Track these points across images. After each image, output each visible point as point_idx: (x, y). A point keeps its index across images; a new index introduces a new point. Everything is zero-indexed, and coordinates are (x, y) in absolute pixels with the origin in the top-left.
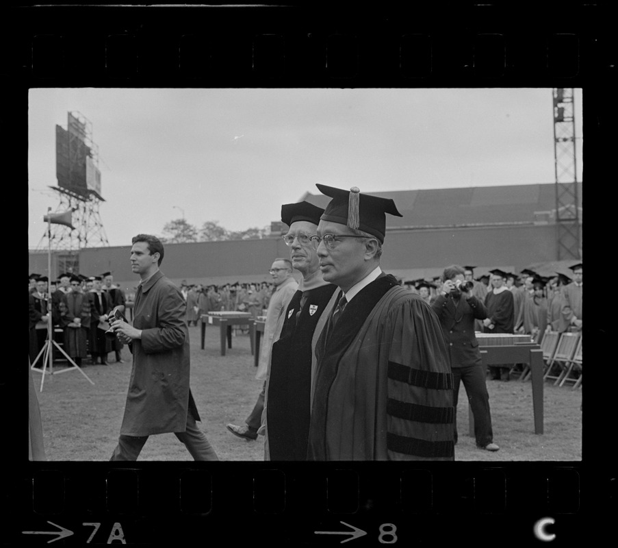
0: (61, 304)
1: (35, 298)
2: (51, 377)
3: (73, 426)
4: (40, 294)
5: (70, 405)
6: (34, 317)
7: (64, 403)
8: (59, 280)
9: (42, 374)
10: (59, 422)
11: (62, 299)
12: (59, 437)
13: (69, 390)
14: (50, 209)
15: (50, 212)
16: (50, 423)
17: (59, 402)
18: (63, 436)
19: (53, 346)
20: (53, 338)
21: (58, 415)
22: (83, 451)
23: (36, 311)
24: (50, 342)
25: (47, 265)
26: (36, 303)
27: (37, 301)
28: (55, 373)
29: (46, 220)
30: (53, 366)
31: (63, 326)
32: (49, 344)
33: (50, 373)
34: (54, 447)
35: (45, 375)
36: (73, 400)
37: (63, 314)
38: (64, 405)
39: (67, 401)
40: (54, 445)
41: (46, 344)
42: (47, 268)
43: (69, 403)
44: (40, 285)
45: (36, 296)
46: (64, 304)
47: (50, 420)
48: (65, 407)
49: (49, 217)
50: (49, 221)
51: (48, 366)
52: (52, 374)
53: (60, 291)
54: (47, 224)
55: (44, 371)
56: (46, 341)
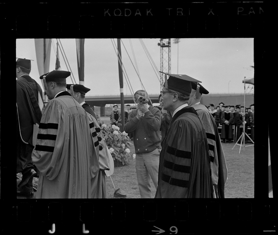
0: (250, 117)
1: (240, 115)
2: (244, 148)
3: (250, 169)
4: (242, 113)
5: (250, 160)
6: (239, 123)
7: (248, 159)
8: (250, 107)
9: (240, 146)
10: (244, 166)
11: (251, 115)
12: (243, 172)
13: (251, 154)
14: (245, 77)
15: (245, 79)
16: (240, 166)
17: (246, 158)
18: (244, 172)
19: (245, 135)
20: (245, 132)
21: (244, 164)
22: (251, 179)
23: (240, 120)
24: (244, 133)
25: (244, 101)
26: (240, 117)
27: (241, 116)
28: (246, 146)
29: (243, 82)
30: (245, 143)
31: (251, 127)
32: (243, 134)
33: (244, 146)
34: (240, 176)
35: (241, 147)
36: (252, 158)
37: (251, 122)
38: (248, 160)
39: (249, 158)
40: (240, 175)
41: (242, 134)
42: (244, 102)
43: (250, 159)
44: (242, 109)
45: (241, 114)
46: (251, 118)
47: (240, 165)
48: (248, 161)
49: (245, 81)
50: (245, 82)
51: (243, 143)
52: (244, 147)
53: (251, 112)
54: (244, 84)
55: (241, 145)
56: (242, 133)
